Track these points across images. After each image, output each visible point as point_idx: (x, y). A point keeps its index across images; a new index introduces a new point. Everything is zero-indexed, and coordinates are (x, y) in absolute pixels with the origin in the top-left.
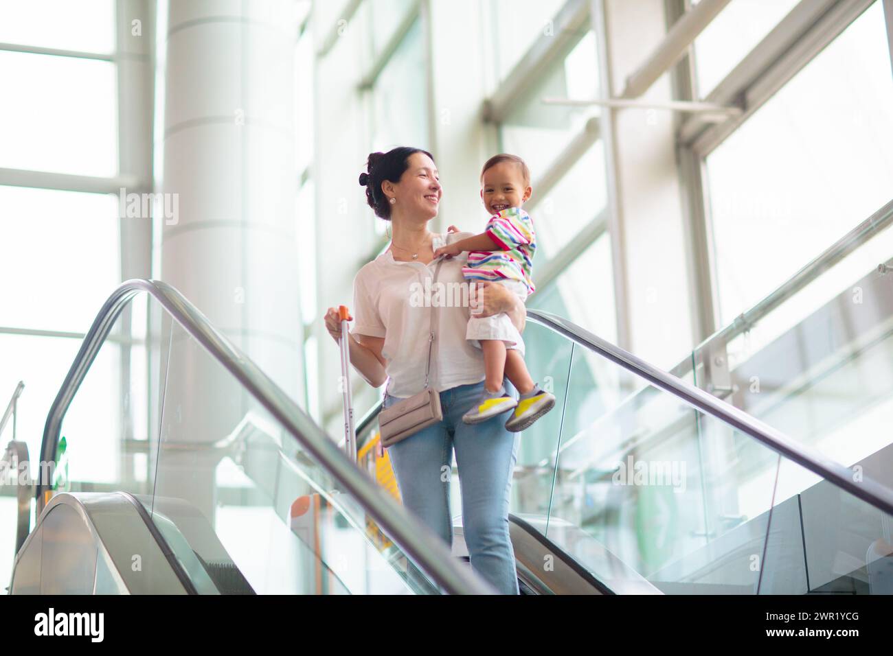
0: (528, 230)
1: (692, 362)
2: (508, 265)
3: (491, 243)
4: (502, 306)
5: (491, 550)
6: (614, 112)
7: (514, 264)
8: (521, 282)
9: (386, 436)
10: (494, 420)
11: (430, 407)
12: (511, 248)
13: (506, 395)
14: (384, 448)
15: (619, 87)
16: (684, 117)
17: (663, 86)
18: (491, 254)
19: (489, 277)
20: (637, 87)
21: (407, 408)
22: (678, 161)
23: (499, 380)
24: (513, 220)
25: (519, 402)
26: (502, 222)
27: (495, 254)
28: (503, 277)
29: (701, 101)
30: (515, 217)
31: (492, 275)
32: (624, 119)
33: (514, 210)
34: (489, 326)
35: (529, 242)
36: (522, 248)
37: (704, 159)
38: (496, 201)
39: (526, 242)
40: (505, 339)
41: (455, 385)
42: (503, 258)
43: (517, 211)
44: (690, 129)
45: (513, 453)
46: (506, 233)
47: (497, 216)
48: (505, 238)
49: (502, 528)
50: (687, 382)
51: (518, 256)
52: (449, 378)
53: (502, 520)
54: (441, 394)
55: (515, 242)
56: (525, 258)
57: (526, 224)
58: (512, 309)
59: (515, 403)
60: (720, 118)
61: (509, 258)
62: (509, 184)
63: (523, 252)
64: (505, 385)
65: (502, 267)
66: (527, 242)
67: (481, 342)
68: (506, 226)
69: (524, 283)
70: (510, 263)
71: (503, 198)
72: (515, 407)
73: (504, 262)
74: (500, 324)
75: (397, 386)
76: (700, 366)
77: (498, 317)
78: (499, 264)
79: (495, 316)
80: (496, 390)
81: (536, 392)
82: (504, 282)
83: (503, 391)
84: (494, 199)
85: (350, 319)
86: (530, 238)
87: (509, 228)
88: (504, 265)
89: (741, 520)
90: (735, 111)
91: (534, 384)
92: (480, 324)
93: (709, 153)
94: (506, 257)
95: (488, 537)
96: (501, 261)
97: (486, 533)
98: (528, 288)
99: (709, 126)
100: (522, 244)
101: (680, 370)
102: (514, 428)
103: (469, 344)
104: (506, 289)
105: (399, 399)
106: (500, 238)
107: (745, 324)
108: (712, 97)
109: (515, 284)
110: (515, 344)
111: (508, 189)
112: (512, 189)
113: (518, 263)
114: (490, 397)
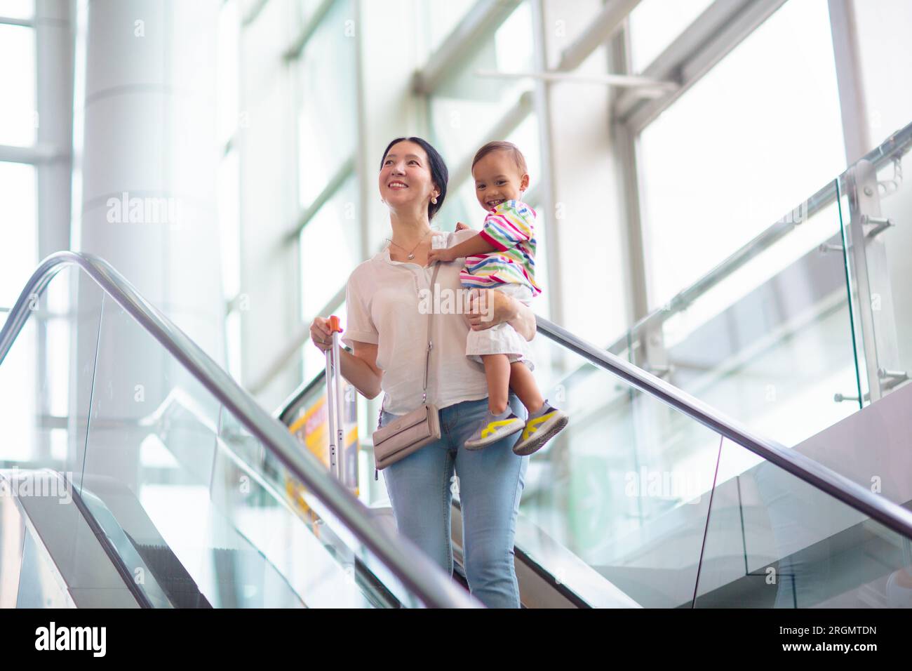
0: (526, 224)
1: (627, 342)
2: (506, 269)
3: (487, 245)
4: (504, 315)
5: (494, 586)
6: (548, 85)
7: (513, 266)
8: (522, 286)
9: (380, 456)
10: (502, 443)
11: (426, 424)
12: (508, 247)
13: (512, 416)
14: (379, 471)
15: (554, 60)
16: (619, 92)
17: (598, 60)
18: (487, 256)
19: (485, 284)
20: (571, 60)
21: (404, 425)
22: (613, 135)
23: (503, 399)
24: (509, 215)
25: (527, 422)
26: (496, 220)
27: (493, 256)
28: (501, 282)
29: (637, 75)
30: (511, 211)
31: (489, 281)
32: (559, 93)
33: (509, 203)
34: (489, 339)
35: (528, 238)
36: (521, 246)
37: (639, 134)
38: (489, 197)
39: (524, 238)
40: (507, 352)
41: (458, 401)
42: (500, 260)
43: (513, 205)
44: (625, 104)
45: (520, 477)
46: (501, 231)
47: (492, 213)
48: (501, 238)
49: (507, 562)
50: (622, 360)
51: (518, 255)
52: (450, 393)
53: (506, 552)
54: (441, 412)
55: (512, 241)
56: (526, 256)
57: (523, 217)
58: (514, 317)
59: (523, 424)
60: (656, 93)
61: (507, 259)
62: (500, 176)
63: (523, 250)
64: (511, 402)
65: (500, 270)
66: (526, 239)
67: (482, 357)
68: (500, 223)
69: (526, 286)
70: (508, 266)
71: (497, 193)
72: (524, 428)
73: (501, 265)
74: (501, 335)
75: (394, 403)
76: (636, 345)
77: (498, 328)
78: (496, 268)
79: (495, 328)
80: (501, 411)
81: (546, 411)
82: (502, 288)
83: (509, 412)
84: (487, 195)
85: (341, 331)
86: (528, 233)
87: (504, 226)
88: (502, 268)
89: (676, 501)
90: (671, 86)
91: (544, 400)
92: (479, 338)
93: (643, 128)
94: (503, 258)
95: (491, 571)
96: (497, 264)
97: (490, 567)
98: (532, 290)
99: (644, 101)
100: (521, 242)
101: (617, 348)
102: (523, 452)
103: (471, 358)
104: (505, 296)
105: (396, 416)
106: (495, 239)
107: (681, 303)
108: (648, 72)
109: (517, 288)
110: (521, 356)
111: (501, 182)
112: (505, 181)
113: (518, 263)
114: (494, 419)
